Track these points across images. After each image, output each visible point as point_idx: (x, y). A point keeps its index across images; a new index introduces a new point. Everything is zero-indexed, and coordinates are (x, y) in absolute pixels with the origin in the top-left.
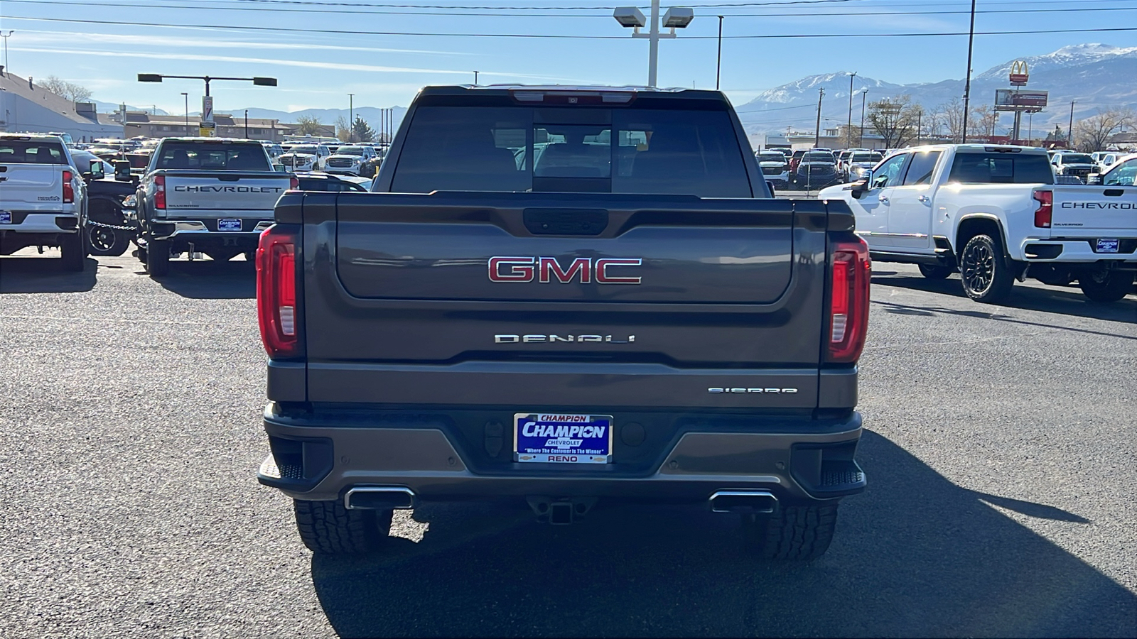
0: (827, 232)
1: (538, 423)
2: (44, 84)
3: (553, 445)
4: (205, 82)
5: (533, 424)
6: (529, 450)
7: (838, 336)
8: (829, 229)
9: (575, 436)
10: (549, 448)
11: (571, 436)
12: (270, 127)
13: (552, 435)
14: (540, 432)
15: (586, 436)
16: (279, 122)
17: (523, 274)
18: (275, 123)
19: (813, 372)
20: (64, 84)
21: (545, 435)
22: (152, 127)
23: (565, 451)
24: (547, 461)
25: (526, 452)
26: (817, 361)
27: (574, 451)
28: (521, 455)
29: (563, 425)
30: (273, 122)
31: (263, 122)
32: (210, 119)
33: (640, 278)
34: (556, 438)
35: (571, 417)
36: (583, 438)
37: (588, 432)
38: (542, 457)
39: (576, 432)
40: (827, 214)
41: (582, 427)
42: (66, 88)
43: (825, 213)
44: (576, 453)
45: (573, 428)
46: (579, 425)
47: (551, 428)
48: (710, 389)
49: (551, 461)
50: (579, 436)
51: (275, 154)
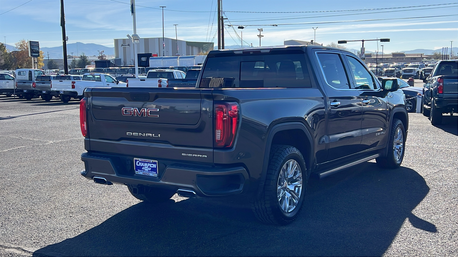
0: (213, 101)
1: (140, 162)
2: (330, 46)
3: (144, 169)
4: (362, 42)
5: (139, 162)
6: (138, 170)
7: (218, 138)
8: (215, 100)
9: (149, 167)
10: (143, 170)
11: (148, 166)
12: (420, 56)
13: (143, 166)
14: (141, 164)
15: (152, 167)
16: (424, 55)
17: (129, 113)
18: (422, 55)
19: (211, 150)
20: (336, 45)
21: (142, 166)
22: (373, 59)
23: (147, 171)
24: (142, 174)
25: (138, 171)
26: (212, 147)
27: (149, 172)
28: (136, 172)
29: (146, 163)
30: (421, 54)
31: (418, 55)
32: (363, 56)
33: (158, 115)
34: (144, 167)
35: (147, 160)
36: (151, 168)
37: (152, 166)
38: (141, 173)
39: (149, 165)
40: (212, 94)
41: (150, 164)
42: (337, 46)
43: (211, 94)
44: (150, 172)
45: (148, 164)
46: (150, 163)
47: (143, 163)
48: (182, 154)
49: (143, 174)
50: (150, 167)
51: (402, 68)
